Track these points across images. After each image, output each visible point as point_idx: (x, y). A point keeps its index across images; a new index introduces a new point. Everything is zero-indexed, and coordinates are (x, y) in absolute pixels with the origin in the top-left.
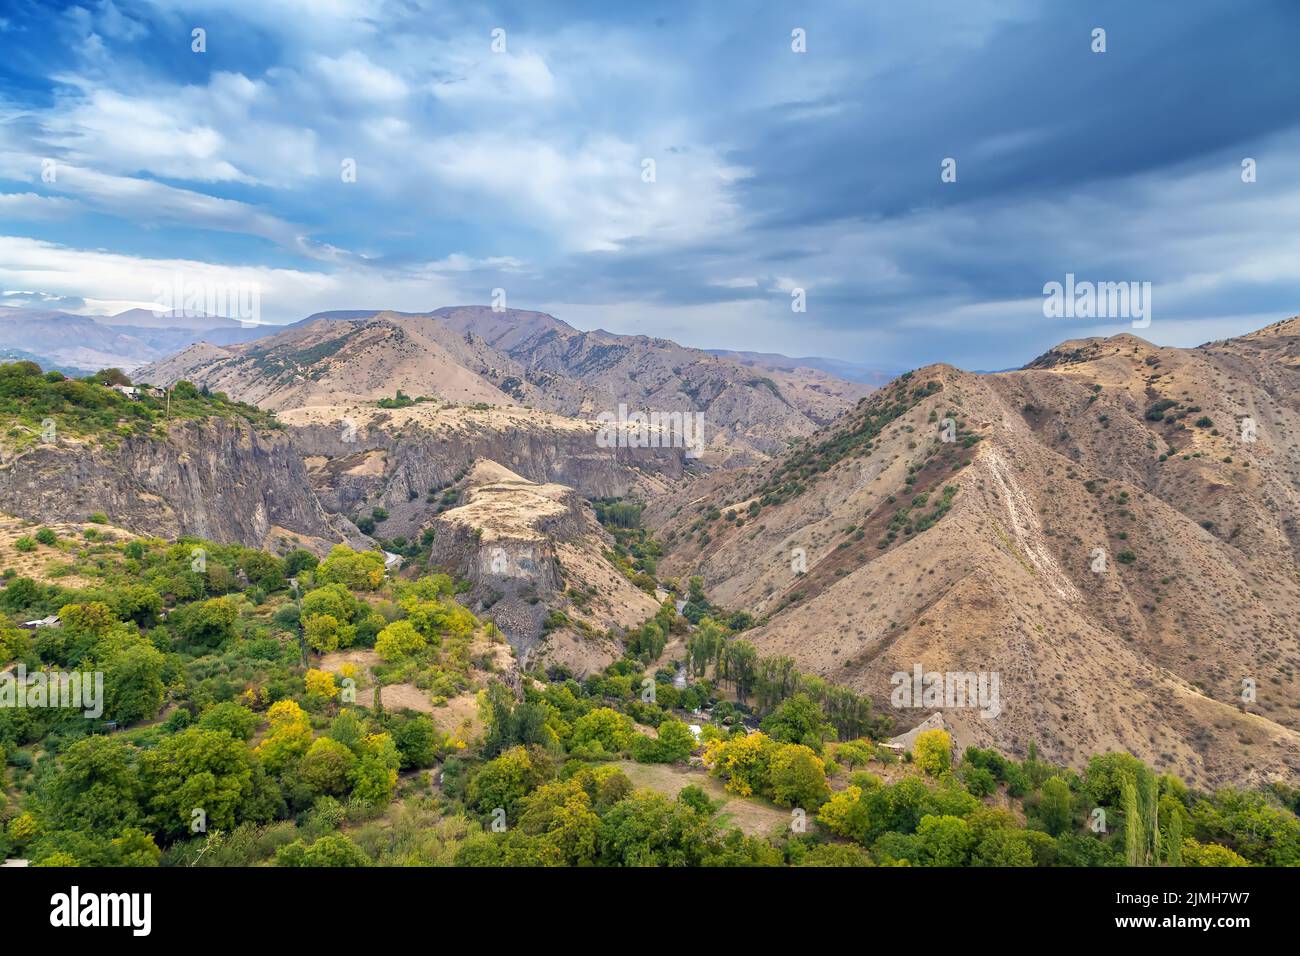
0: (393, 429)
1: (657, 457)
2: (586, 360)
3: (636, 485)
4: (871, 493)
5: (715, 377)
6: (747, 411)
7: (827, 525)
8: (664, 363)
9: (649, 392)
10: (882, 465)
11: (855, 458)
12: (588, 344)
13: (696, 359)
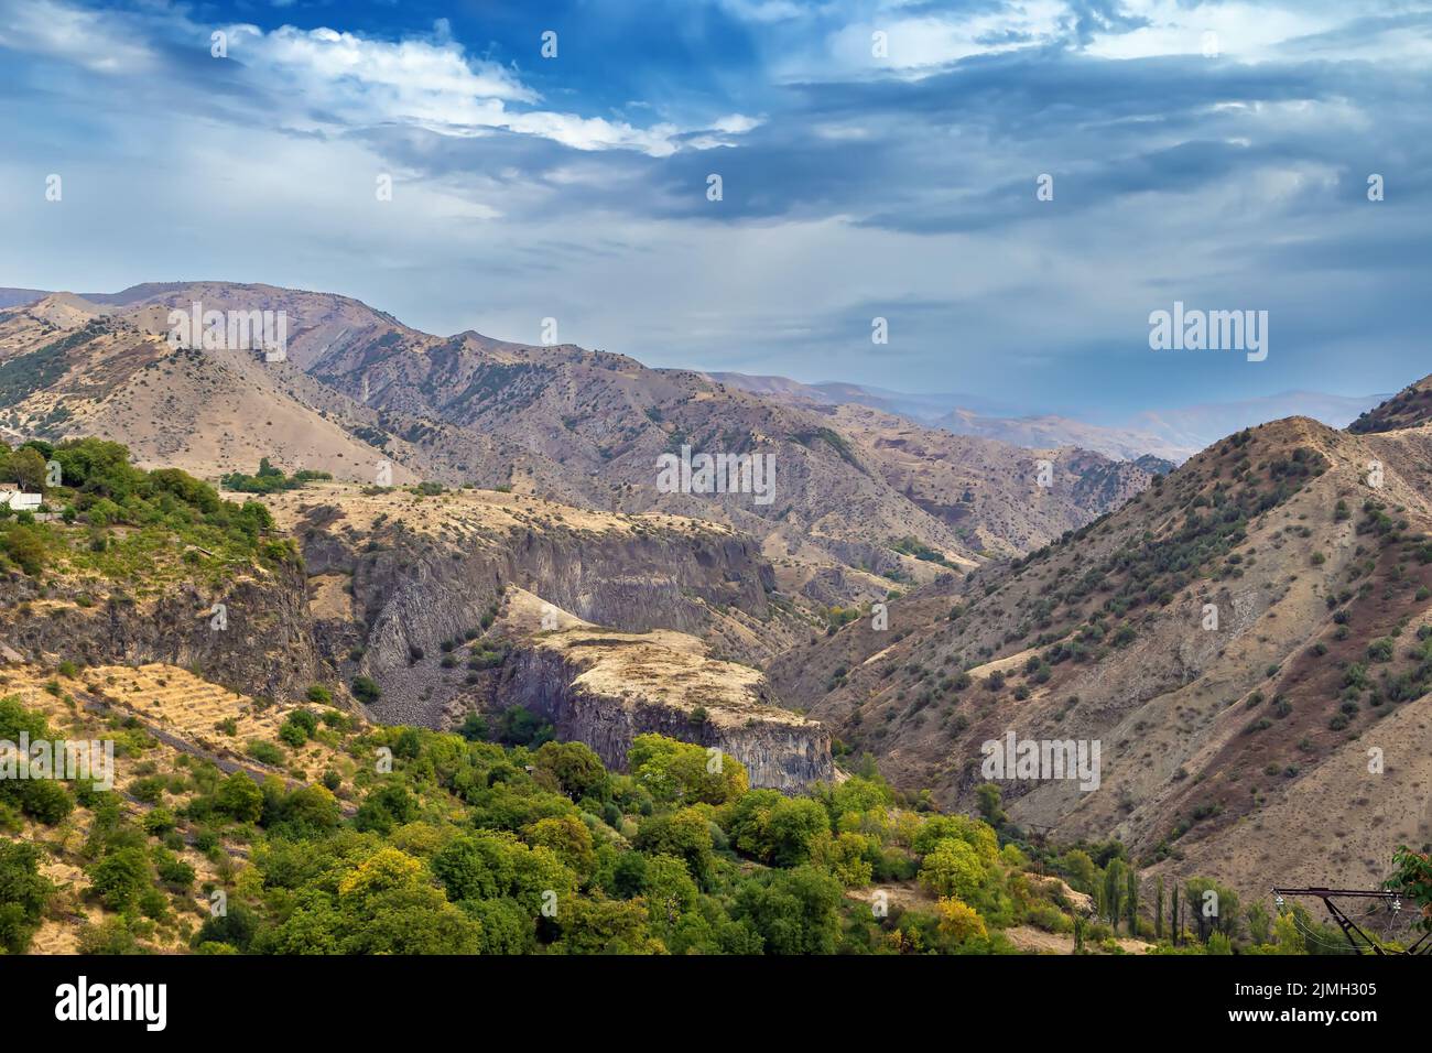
0: (355, 536)
1: (727, 580)
2: (472, 390)
3: (713, 631)
4: (1265, 640)
5: (729, 425)
6: (804, 490)
7: (1199, 694)
8: (630, 400)
9: (607, 455)
10: (1270, 594)
11: (1215, 580)
12: (470, 363)
13: (685, 390)
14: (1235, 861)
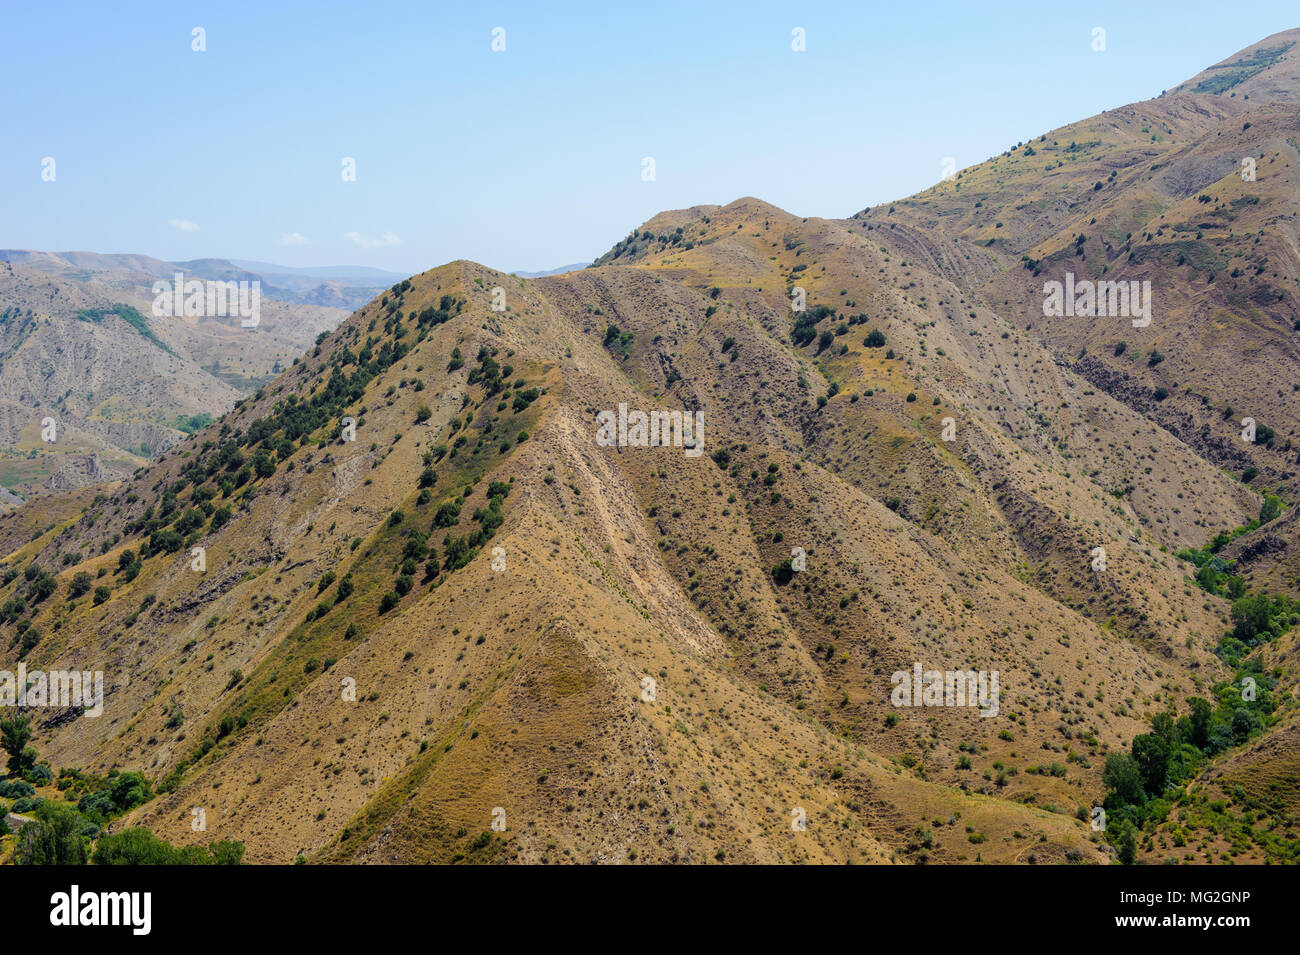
7: (279, 579)
14: (224, 787)
